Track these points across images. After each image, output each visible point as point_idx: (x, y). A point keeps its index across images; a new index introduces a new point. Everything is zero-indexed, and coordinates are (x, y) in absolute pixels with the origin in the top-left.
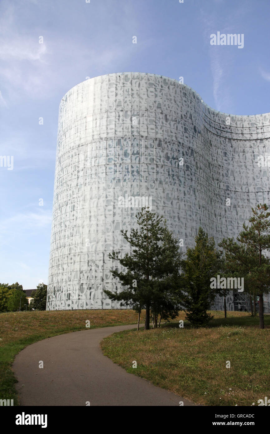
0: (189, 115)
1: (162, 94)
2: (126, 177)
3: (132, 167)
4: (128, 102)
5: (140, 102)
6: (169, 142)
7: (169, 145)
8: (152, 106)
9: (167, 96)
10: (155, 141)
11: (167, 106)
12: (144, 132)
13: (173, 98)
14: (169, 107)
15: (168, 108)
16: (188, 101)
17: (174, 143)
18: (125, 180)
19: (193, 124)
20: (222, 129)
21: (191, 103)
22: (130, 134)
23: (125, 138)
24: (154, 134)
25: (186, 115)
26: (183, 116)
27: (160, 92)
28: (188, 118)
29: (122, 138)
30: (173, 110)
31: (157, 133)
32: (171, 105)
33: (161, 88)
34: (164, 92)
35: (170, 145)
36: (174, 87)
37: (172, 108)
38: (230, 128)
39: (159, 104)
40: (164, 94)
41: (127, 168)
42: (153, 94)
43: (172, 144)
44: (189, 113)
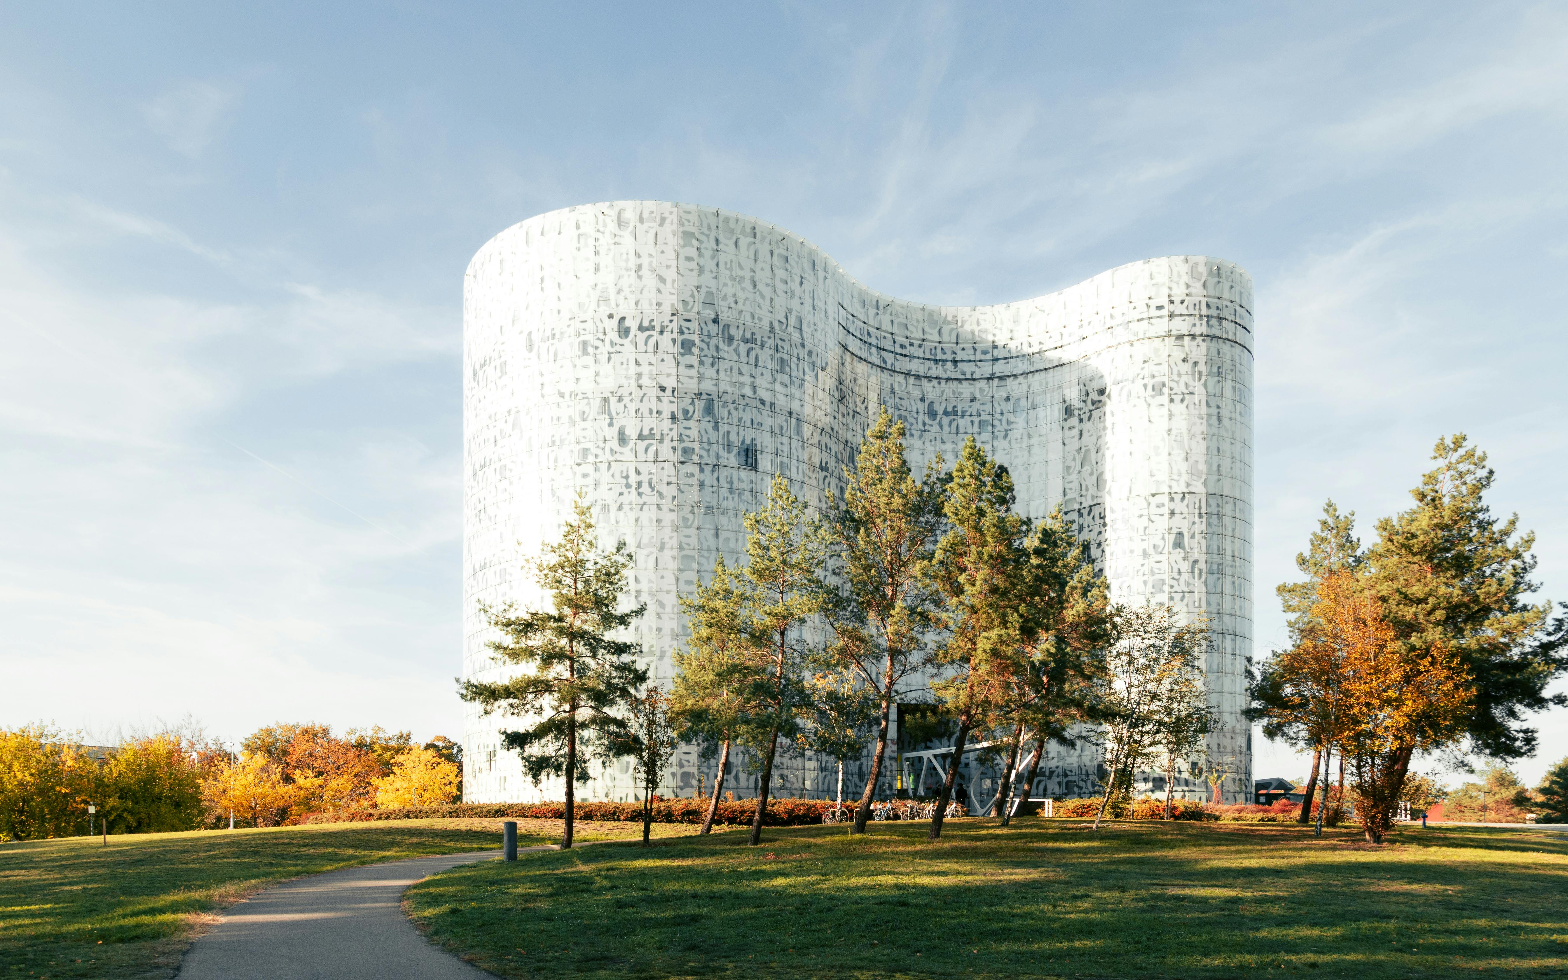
0: (792, 321)
1: (717, 265)
2: (625, 499)
3: (638, 472)
4: (627, 291)
5: (659, 291)
6: (734, 402)
7: (733, 411)
8: (690, 300)
9: (731, 269)
10: (696, 401)
11: (731, 300)
12: (668, 375)
13: (748, 275)
14: (736, 303)
15: (733, 305)
16: (793, 281)
17: (747, 405)
18: (620, 507)
19: (803, 345)
20: (899, 350)
21: (801, 283)
22: (633, 382)
23: (619, 394)
24: (695, 380)
25: (784, 320)
26: (776, 325)
27: (713, 257)
28: (790, 329)
29: (612, 393)
30: (748, 308)
31: (701, 378)
32: (741, 296)
33: (715, 247)
34: (722, 258)
35: (736, 409)
36: (753, 240)
37: (744, 304)
38: (920, 346)
39: (709, 294)
40: (721, 265)
41: (624, 474)
42: (693, 265)
43: (741, 408)
44: (794, 313)
